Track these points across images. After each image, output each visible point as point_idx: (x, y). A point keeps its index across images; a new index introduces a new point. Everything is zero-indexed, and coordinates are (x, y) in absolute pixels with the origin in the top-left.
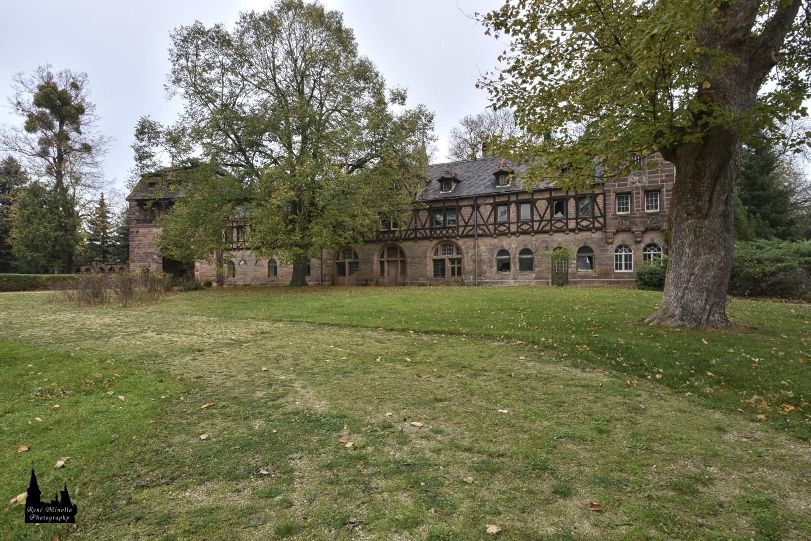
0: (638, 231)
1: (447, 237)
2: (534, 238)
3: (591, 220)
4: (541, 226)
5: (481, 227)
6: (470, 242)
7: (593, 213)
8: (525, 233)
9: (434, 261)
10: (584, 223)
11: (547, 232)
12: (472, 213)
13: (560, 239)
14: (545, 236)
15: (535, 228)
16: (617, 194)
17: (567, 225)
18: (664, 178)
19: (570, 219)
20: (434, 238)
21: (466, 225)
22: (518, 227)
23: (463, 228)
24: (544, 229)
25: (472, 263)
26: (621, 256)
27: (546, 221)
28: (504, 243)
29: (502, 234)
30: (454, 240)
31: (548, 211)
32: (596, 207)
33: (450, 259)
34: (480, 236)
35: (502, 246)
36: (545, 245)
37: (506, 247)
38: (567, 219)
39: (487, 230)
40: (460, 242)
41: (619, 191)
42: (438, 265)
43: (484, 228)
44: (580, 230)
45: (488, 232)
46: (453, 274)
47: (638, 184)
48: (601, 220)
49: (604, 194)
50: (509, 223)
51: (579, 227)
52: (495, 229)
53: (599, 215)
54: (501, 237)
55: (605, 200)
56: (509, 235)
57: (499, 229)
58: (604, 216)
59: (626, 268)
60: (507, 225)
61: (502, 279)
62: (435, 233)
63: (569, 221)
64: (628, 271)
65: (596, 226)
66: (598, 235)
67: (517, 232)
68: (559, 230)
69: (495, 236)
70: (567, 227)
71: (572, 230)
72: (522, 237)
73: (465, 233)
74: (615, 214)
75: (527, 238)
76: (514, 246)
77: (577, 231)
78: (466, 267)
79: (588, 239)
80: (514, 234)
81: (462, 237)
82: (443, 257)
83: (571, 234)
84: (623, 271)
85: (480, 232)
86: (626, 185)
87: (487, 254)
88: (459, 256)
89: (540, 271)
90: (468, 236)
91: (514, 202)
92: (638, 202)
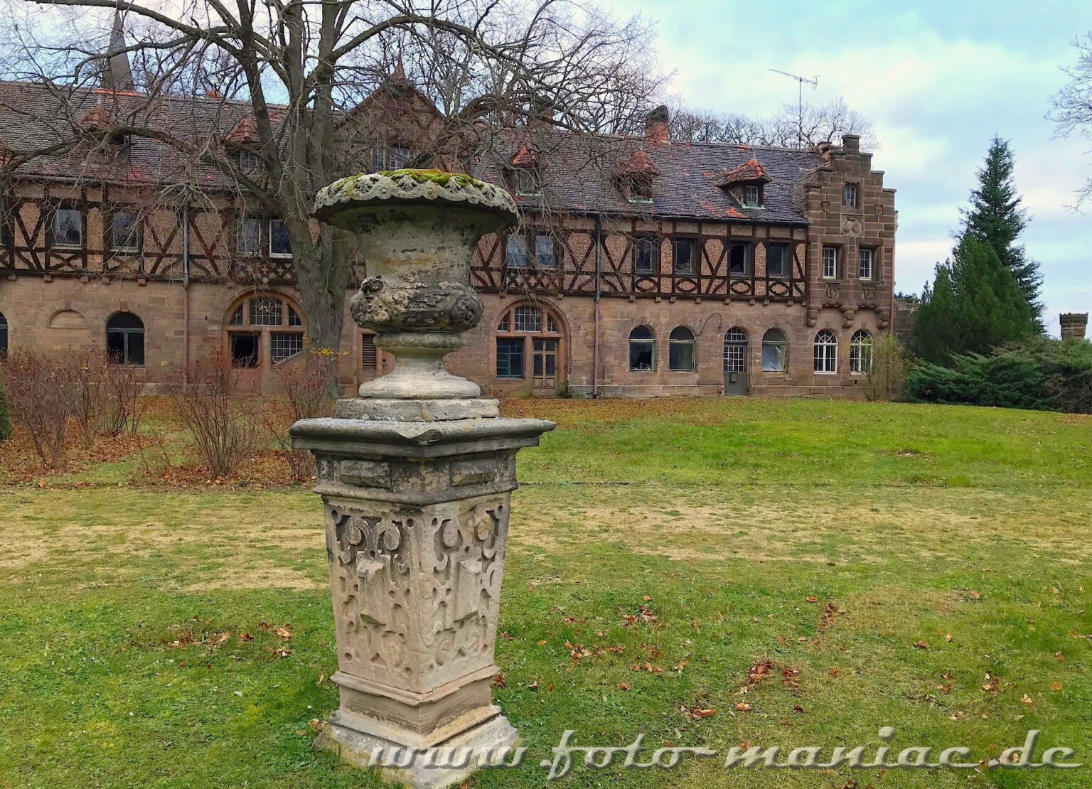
0: (851, 309)
1: (539, 293)
2: (698, 308)
3: (788, 283)
4: (713, 287)
5: (607, 278)
6: (584, 306)
7: (791, 272)
8: (685, 296)
9: (500, 339)
10: (778, 289)
11: (721, 299)
12: (590, 249)
13: (739, 313)
14: (716, 306)
15: (703, 290)
16: (825, 245)
17: (752, 288)
18: (883, 230)
19: (758, 279)
20: (510, 292)
21: (578, 272)
22: (674, 286)
23: (572, 277)
24: (717, 293)
25: (586, 349)
26: (821, 347)
27: (720, 278)
28: (647, 314)
29: (646, 295)
30: (551, 299)
31: (725, 262)
32: (795, 264)
33: (534, 339)
34: (605, 295)
35: (644, 319)
36: (716, 322)
37: (650, 321)
38: (754, 279)
39: (618, 285)
40: (564, 305)
41: (828, 241)
42: (506, 350)
43: (614, 280)
44: (772, 300)
45: (620, 289)
46: (537, 371)
47: (851, 234)
48: (801, 286)
49: (808, 243)
50: (660, 276)
51: (771, 294)
52: (634, 285)
53: (799, 277)
54: (643, 301)
55: (807, 253)
56: (658, 299)
57: (640, 284)
58: (806, 279)
59: (827, 369)
60: (656, 279)
61: (642, 382)
62: (513, 280)
63: (757, 282)
64: (830, 373)
65: (794, 295)
66: (794, 311)
67: (673, 294)
68: (740, 298)
69: (632, 297)
70: (753, 293)
71: (760, 300)
72: (680, 305)
73: (575, 287)
74: (820, 279)
75: (687, 306)
76: (664, 320)
77: (767, 302)
78: (574, 358)
79: (780, 316)
80: (666, 297)
81: (568, 294)
82: (520, 333)
83: (758, 305)
84: (824, 372)
85: (606, 288)
86: (837, 232)
87: (616, 333)
88: (553, 334)
89: (708, 369)
90: (581, 294)
91: (667, 235)
92: (851, 263)
